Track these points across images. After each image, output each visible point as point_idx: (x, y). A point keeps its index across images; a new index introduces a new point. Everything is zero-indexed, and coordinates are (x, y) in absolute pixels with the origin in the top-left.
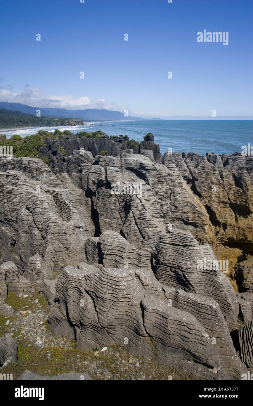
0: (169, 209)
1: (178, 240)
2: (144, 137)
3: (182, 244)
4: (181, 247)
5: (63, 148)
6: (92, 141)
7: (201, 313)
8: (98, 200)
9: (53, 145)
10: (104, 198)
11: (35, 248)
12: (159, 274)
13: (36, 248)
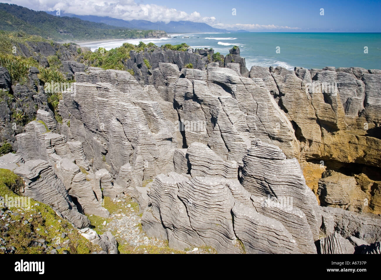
0: (255, 124)
1: (266, 153)
2: (229, 50)
3: (269, 158)
4: (268, 160)
5: (148, 61)
6: (176, 54)
7: (287, 222)
8: (185, 113)
9: (138, 58)
10: (190, 111)
11: (125, 158)
12: (245, 186)
13: (127, 157)
